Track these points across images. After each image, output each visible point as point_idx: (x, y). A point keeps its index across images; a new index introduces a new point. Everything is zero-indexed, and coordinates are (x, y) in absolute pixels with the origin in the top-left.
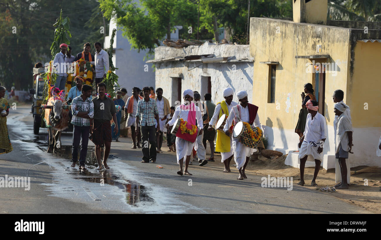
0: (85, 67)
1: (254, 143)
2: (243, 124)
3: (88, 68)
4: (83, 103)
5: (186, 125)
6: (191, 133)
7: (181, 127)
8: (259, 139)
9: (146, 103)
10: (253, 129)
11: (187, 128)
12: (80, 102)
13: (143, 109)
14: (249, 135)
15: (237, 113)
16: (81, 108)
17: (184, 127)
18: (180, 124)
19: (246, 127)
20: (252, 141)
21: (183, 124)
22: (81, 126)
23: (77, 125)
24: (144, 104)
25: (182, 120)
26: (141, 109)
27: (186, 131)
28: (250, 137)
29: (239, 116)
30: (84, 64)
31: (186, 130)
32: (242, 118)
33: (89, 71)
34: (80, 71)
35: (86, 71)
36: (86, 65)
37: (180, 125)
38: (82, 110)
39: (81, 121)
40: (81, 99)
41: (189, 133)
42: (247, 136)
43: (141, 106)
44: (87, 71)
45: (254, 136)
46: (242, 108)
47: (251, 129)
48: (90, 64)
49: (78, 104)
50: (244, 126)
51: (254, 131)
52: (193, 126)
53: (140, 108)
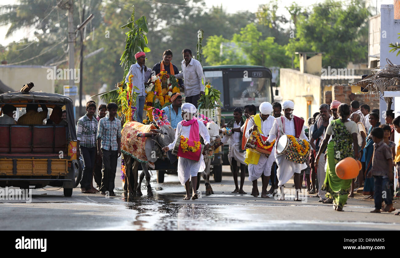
0: (168, 82)
1: (302, 158)
2: (288, 137)
3: (173, 83)
4: (90, 122)
5: (187, 142)
6: (194, 150)
7: (182, 145)
8: (305, 153)
9: (110, 122)
10: (299, 142)
11: (188, 145)
12: (87, 122)
13: (106, 129)
14: (296, 149)
15: (280, 126)
16: (89, 128)
17: (185, 145)
18: (181, 141)
19: (291, 140)
20: (299, 156)
21: (184, 141)
22: (91, 147)
23: (87, 147)
24: (108, 123)
25: (183, 137)
26: (104, 129)
27: (187, 149)
28: (297, 151)
29: (282, 129)
30: (167, 78)
31: (188, 147)
32: (286, 131)
33: (175, 87)
34: (163, 88)
35: (171, 87)
36: (170, 80)
37: (180, 143)
38: (91, 130)
39: (91, 142)
40: (88, 119)
41: (191, 151)
42: (293, 151)
43: (104, 125)
44: (173, 87)
45: (301, 149)
46: (287, 120)
47: (297, 143)
48: (175, 78)
49: (86, 124)
50: (289, 139)
51: (300, 144)
52: (195, 142)
53: (102, 128)
